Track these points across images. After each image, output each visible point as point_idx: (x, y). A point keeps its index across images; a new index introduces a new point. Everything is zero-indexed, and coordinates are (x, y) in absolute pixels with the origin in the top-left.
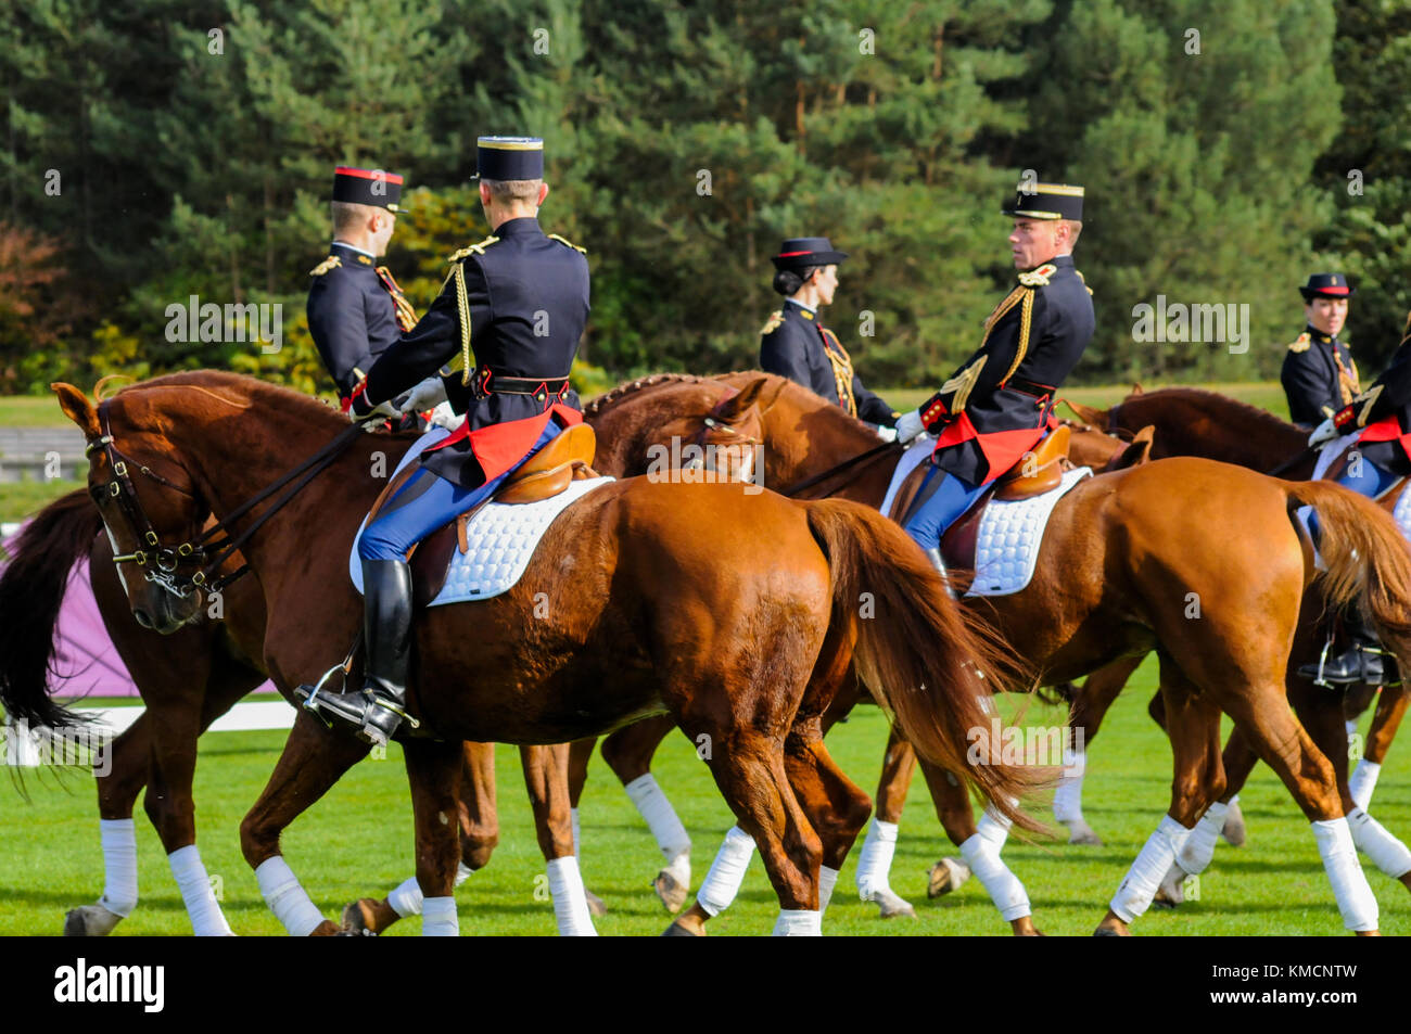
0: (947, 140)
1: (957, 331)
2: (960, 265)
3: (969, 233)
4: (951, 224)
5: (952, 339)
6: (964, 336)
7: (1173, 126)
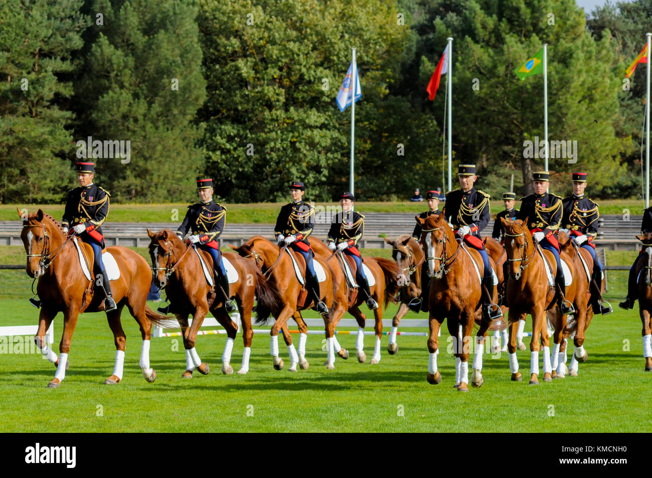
0: (42, 98)
1: (45, 178)
2: (46, 152)
3: (49, 138)
4: (43, 134)
5: (43, 182)
6: (48, 181)
7: (136, 96)
